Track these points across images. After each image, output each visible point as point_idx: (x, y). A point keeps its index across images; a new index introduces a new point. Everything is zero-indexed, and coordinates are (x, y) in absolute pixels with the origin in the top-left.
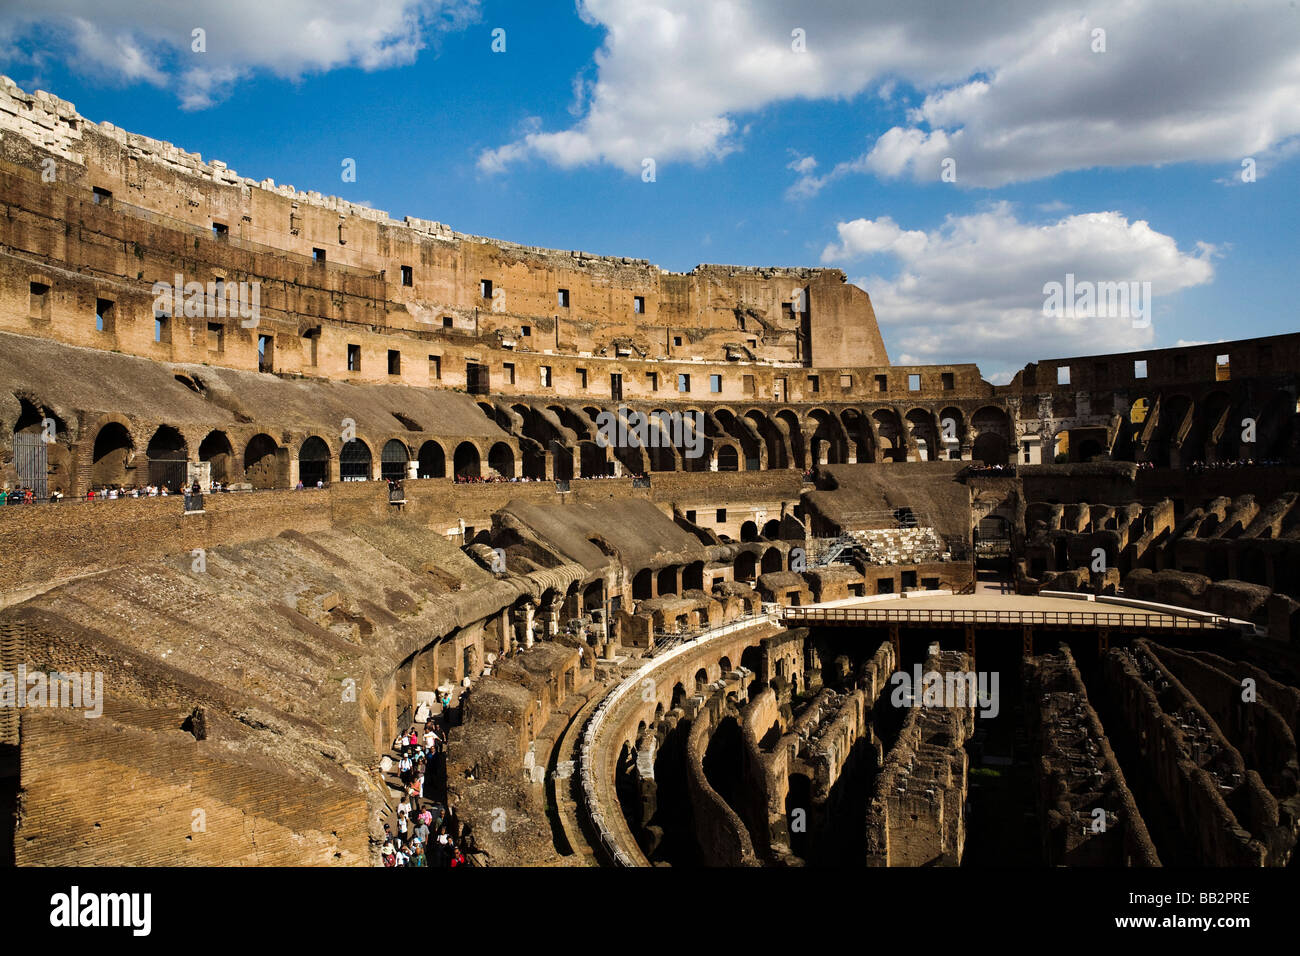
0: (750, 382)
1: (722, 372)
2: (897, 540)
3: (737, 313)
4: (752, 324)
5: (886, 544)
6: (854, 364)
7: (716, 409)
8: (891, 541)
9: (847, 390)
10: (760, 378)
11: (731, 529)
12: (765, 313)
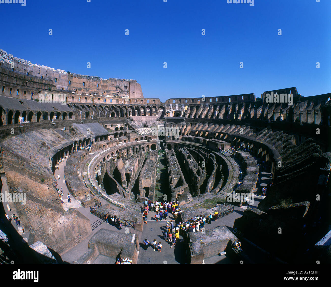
0: (117, 100)
1: (113, 98)
2: (144, 131)
3: (116, 87)
4: (119, 89)
5: (142, 131)
6: (137, 97)
7: (111, 105)
8: (143, 130)
9: (136, 102)
10: (119, 100)
11: (113, 129)
12: (121, 87)
